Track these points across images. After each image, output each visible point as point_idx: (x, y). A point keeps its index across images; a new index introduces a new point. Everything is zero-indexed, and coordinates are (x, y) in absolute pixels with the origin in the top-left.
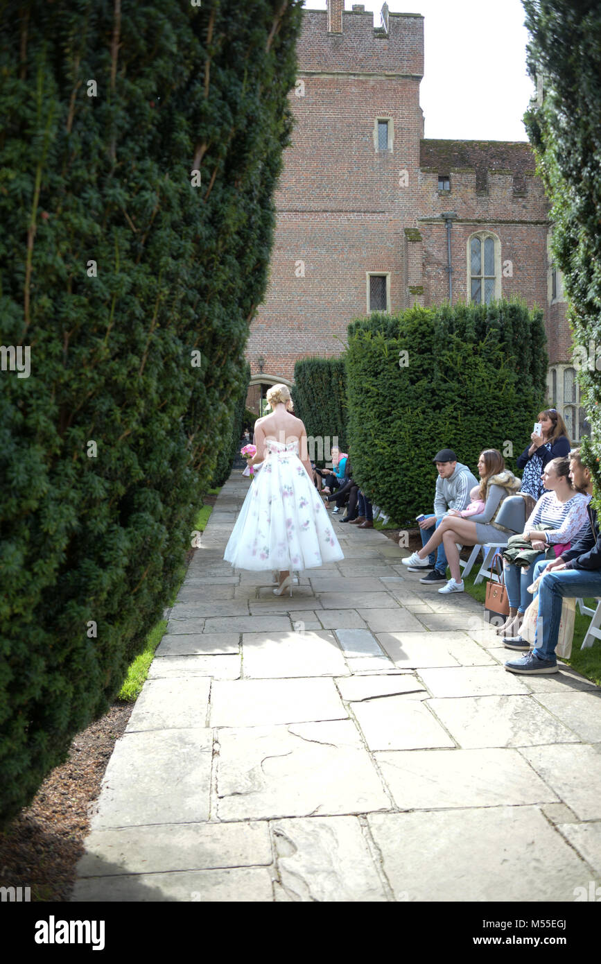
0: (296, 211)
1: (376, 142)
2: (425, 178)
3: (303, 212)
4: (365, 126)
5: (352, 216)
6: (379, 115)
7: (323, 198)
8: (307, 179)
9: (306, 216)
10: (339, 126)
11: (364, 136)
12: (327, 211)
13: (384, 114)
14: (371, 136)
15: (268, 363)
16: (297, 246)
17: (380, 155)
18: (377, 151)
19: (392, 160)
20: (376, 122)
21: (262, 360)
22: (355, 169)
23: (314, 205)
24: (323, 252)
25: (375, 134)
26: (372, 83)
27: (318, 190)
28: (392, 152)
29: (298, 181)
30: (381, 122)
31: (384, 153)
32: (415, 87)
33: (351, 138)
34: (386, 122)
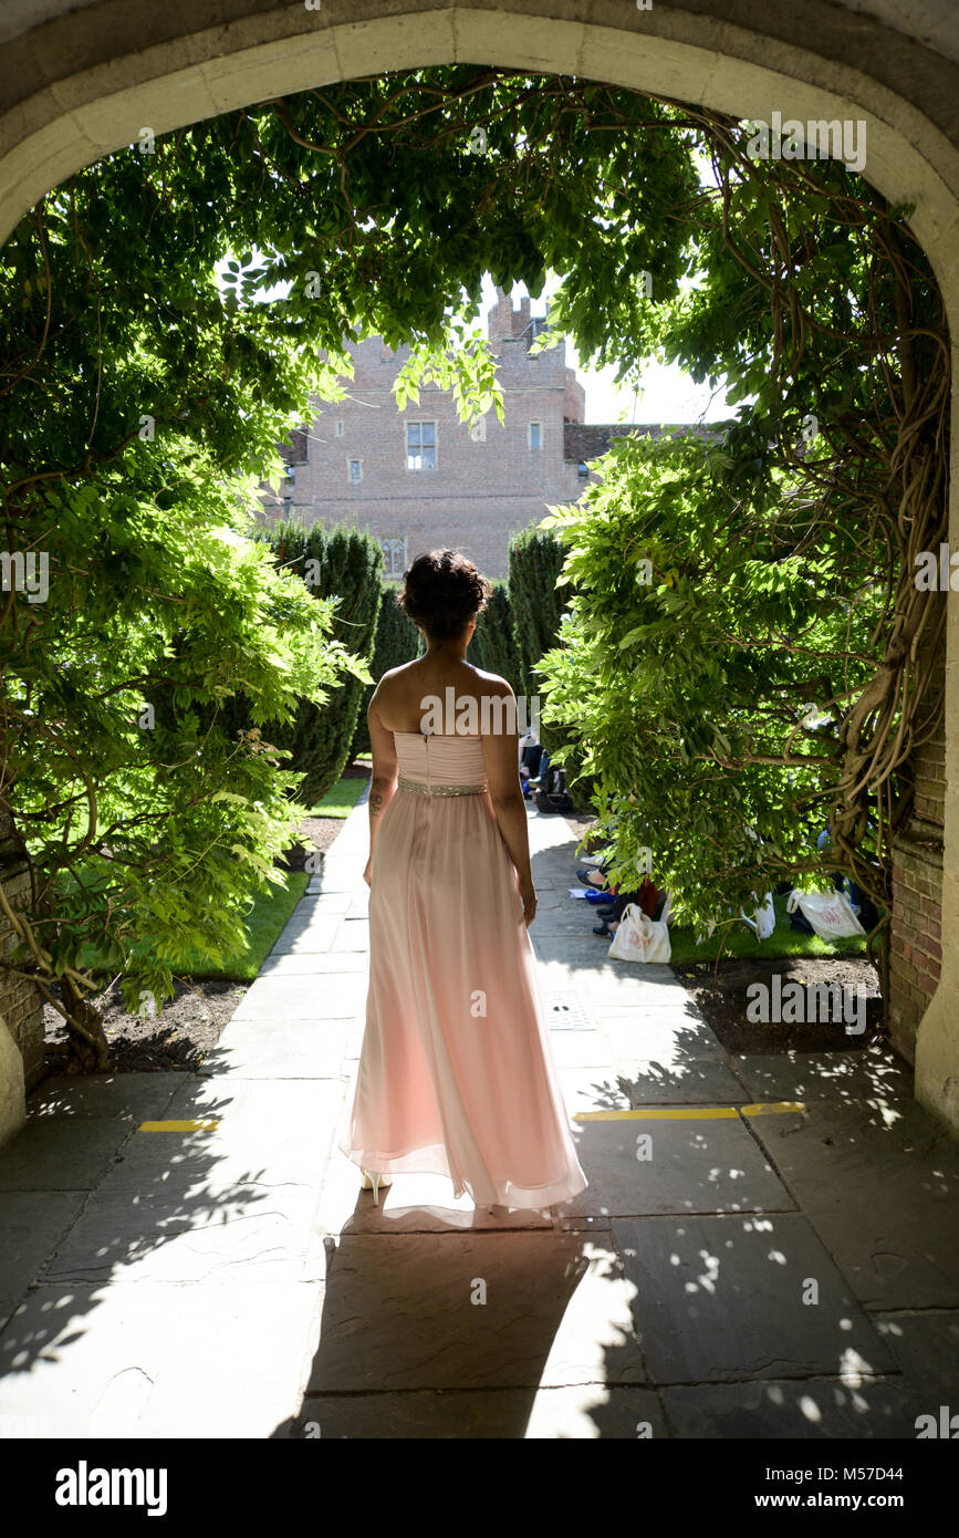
0: (468, 497)
1: (529, 443)
2: (568, 469)
3: (473, 498)
4: (520, 430)
5: (512, 500)
6: (532, 420)
7: (489, 487)
8: (476, 472)
9: (476, 501)
11: (520, 437)
12: (491, 497)
13: (536, 419)
14: (526, 437)
17: (532, 452)
18: (530, 449)
19: (542, 455)
20: (529, 427)
22: (513, 463)
23: (481, 492)
24: (490, 528)
25: (529, 434)
26: (526, 395)
27: (485, 480)
28: (542, 449)
29: (470, 474)
30: (532, 425)
31: (535, 450)
32: (560, 397)
33: (510, 440)
34: (537, 425)
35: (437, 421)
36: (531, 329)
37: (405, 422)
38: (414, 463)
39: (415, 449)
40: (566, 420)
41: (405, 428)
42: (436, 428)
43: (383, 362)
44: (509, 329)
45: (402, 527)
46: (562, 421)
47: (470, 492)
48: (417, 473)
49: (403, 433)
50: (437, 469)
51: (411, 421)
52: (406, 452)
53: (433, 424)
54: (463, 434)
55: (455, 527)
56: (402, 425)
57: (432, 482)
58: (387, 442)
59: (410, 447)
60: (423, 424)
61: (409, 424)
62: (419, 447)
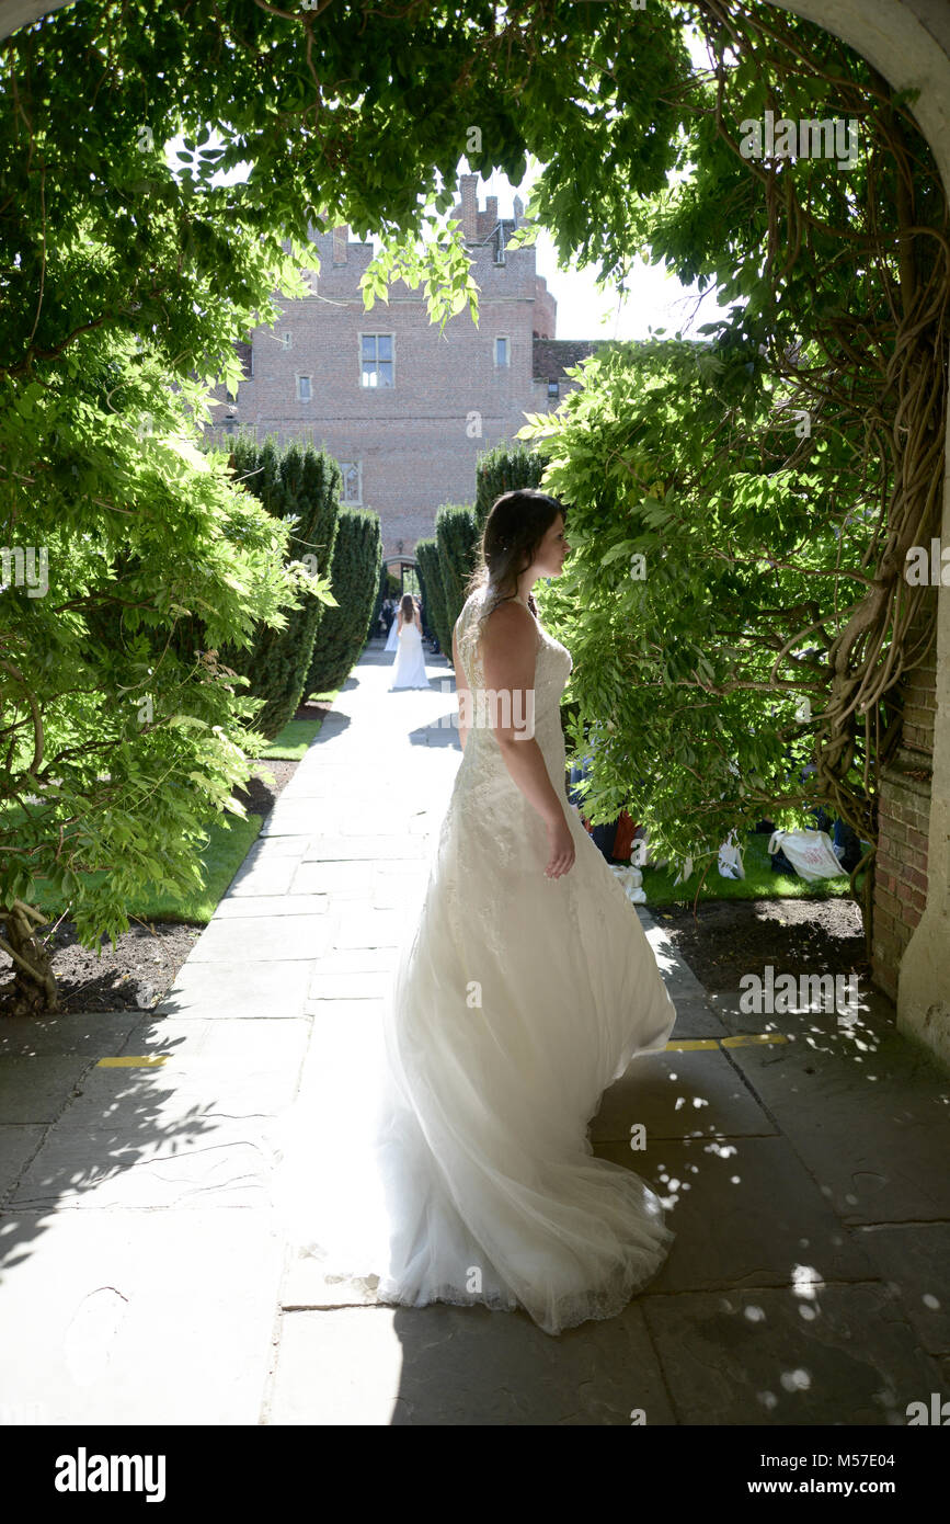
0: (428, 418)
1: (495, 358)
2: (537, 388)
3: (434, 419)
4: (487, 344)
6: (498, 334)
7: (450, 407)
8: (437, 391)
9: (437, 422)
10: (463, 344)
11: (485, 352)
12: (453, 418)
13: (502, 333)
14: (491, 353)
15: (407, 546)
16: (429, 447)
17: (499, 369)
18: (496, 366)
19: (509, 373)
20: (495, 341)
21: (401, 543)
22: (478, 382)
23: (443, 413)
24: (451, 452)
25: (495, 350)
26: (491, 307)
27: (446, 400)
28: (509, 366)
29: (430, 393)
30: (499, 340)
31: (502, 367)
32: (528, 309)
33: (474, 355)
34: (504, 340)
35: (394, 334)
36: (497, 233)
37: (360, 334)
38: (370, 380)
39: (370, 364)
40: (535, 334)
41: (360, 341)
42: (394, 341)
43: (335, 267)
44: (474, 233)
45: (355, 451)
46: (530, 336)
47: (430, 413)
48: (372, 391)
49: (356, 346)
50: (394, 387)
51: (366, 333)
52: (361, 367)
53: (389, 336)
54: (422, 348)
55: (414, 450)
56: (356, 337)
57: (389, 401)
58: (339, 356)
59: (364, 362)
60: (380, 336)
61: (364, 337)
62: (374, 362)
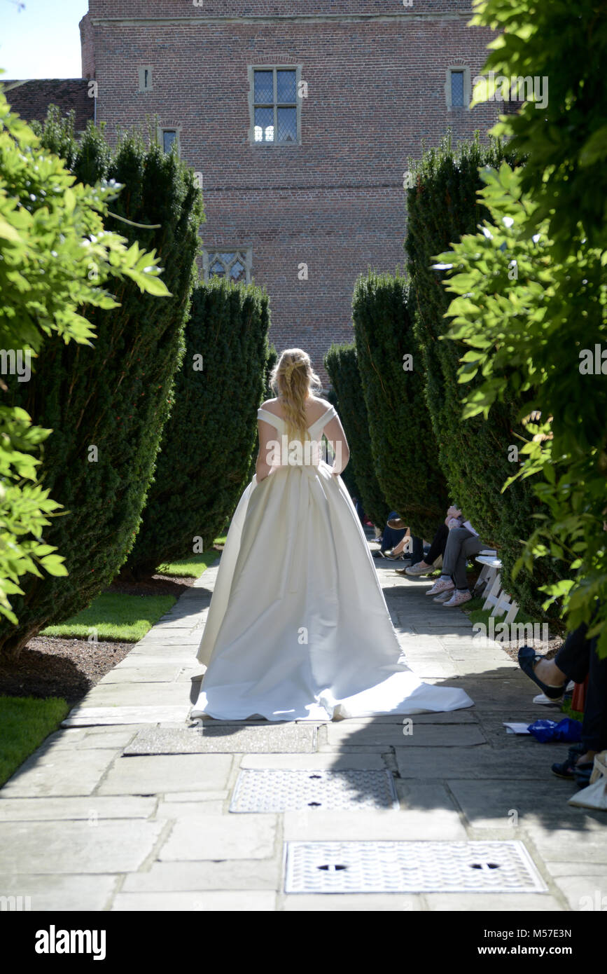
0: (349, 187)
1: (448, 99)
3: (358, 187)
4: (435, 79)
6: (452, 64)
7: (383, 170)
8: (363, 147)
9: (362, 193)
10: (401, 79)
11: (433, 91)
12: (387, 186)
13: (459, 62)
14: (442, 91)
16: (351, 229)
17: (453, 114)
18: (449, 110)
19: (468, 120)
20: (448, 74)
22: (423, 133)
23: (371, 179)
24: (384, 236)
25: (448, 87)
26: (443, 25)
27: (376, 161)
28: (468, 109)
29: (352, 150)
30: (453, 72)
31: (458, 111)
33: (417, 95)
34: (461, 72)
35: (300, 67)
37: (250, 67)
38: (263, 134)
39: (264, 113)
41: (250, 77)
42: (299, 77)
45: (242, 235)
47: (352, 179)
48: (265, 147)
49: (245, 85)
50: (300, 143)
51: (260, 66)
52: (252, 117)
53: (294, 71)
54: (342, 87)
55: (329, 233)
56: (245, 72)
57: (292, 163)
58: (220, 99)
59: (256, 107)
60: (278, 71)
61: (256, 71)
62: (272, 107)
